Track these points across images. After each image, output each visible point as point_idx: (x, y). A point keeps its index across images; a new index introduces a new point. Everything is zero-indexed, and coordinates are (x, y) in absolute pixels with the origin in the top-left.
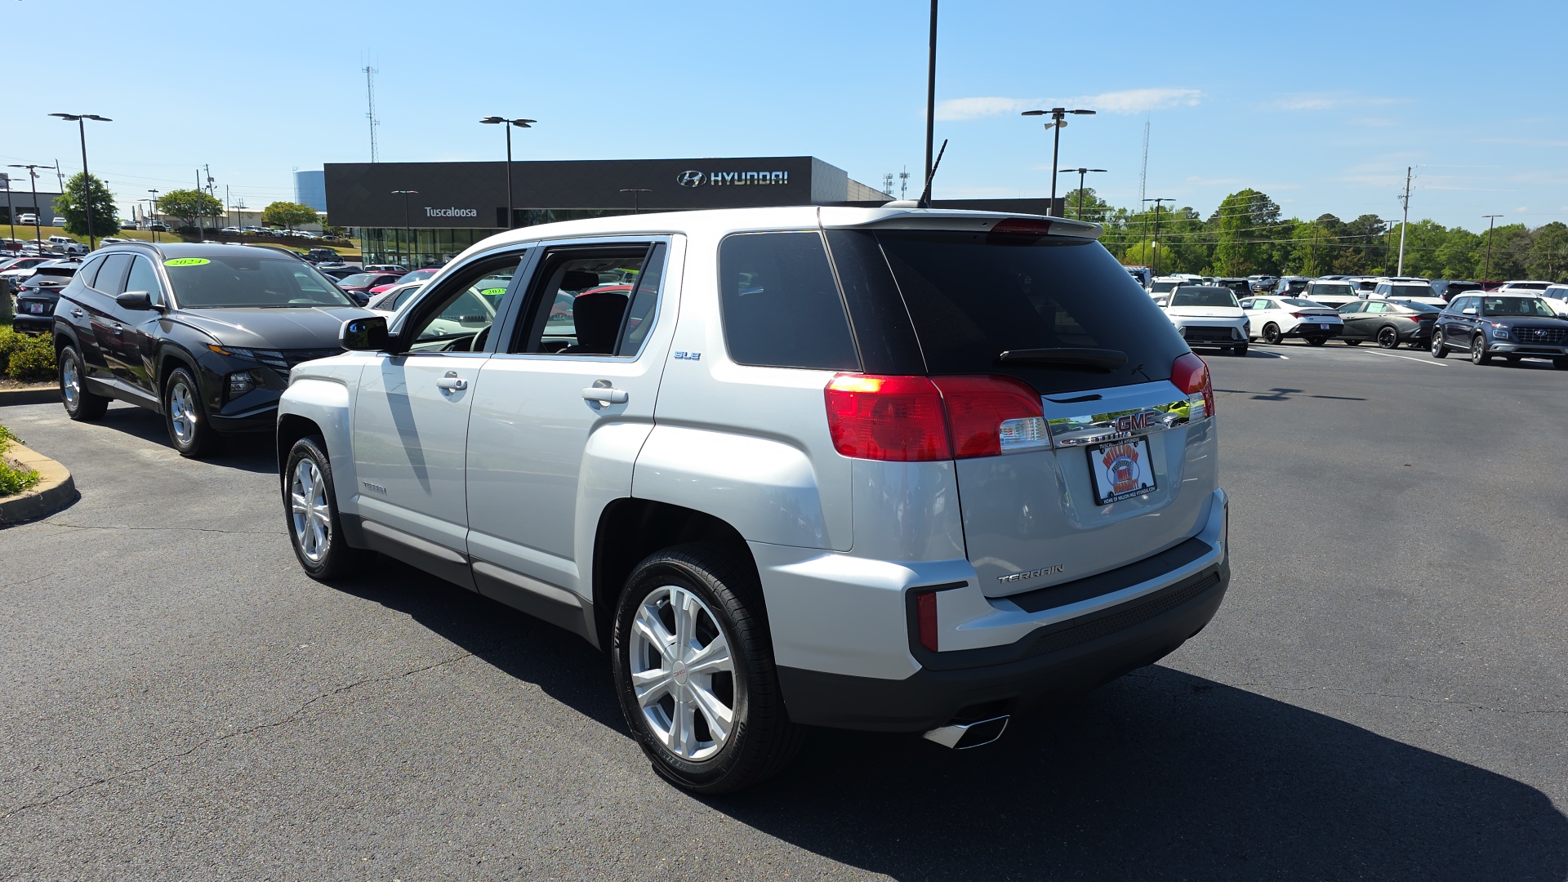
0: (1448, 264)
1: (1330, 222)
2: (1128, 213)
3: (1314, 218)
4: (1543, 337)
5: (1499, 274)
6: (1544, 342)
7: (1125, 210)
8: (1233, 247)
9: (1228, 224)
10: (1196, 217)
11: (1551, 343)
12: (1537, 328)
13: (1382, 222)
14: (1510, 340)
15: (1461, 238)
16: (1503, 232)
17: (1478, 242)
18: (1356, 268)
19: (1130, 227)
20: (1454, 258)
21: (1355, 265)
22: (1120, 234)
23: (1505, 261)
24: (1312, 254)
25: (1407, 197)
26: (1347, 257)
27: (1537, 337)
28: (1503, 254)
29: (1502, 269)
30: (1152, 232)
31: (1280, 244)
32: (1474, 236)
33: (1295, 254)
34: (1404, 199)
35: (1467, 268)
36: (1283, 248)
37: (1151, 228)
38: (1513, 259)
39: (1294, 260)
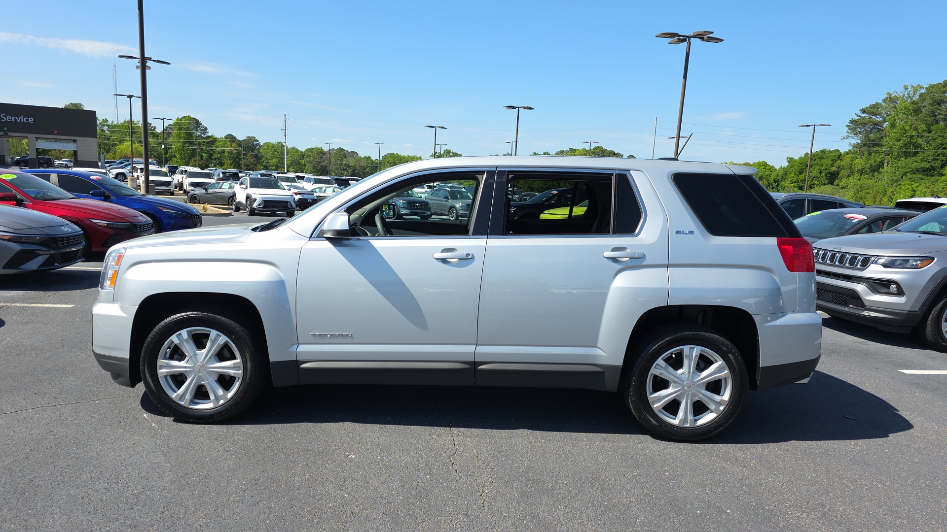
0: (291, 165)
1: (231, 138)
2: (110, 123)
3: (223, 136)
4: (420, 207)
5: (315, 172)
6: (420, 209)
7: (107, 121)
8: (183, 150)
9: (179, 136)
10: (154, 129)
11: (422, 209)
12: (417, 202)
13: (258, 141)
14: (407, 208)
15: (296, 152)
16: (313, 150)
17: (303, 155)
18: (253, 166)
19: (112, 132)
20: (294, 162)
21: (251, 164)
22: (105, 136)
23: (317, 165)
24: (229, 157)
25: (285, 130)
26: (247, 159)
27: (417, 207)
28: (316, 161)
29: (316, 169)
30: (128, 136)
31: (206, 149)
32: (301, 152)
33: (216, 156)
34: (284, 131)
35: (300, 168)
36: (208, 152)
37: (127, 133)
38: (321, 165)
39: (215, 159)
